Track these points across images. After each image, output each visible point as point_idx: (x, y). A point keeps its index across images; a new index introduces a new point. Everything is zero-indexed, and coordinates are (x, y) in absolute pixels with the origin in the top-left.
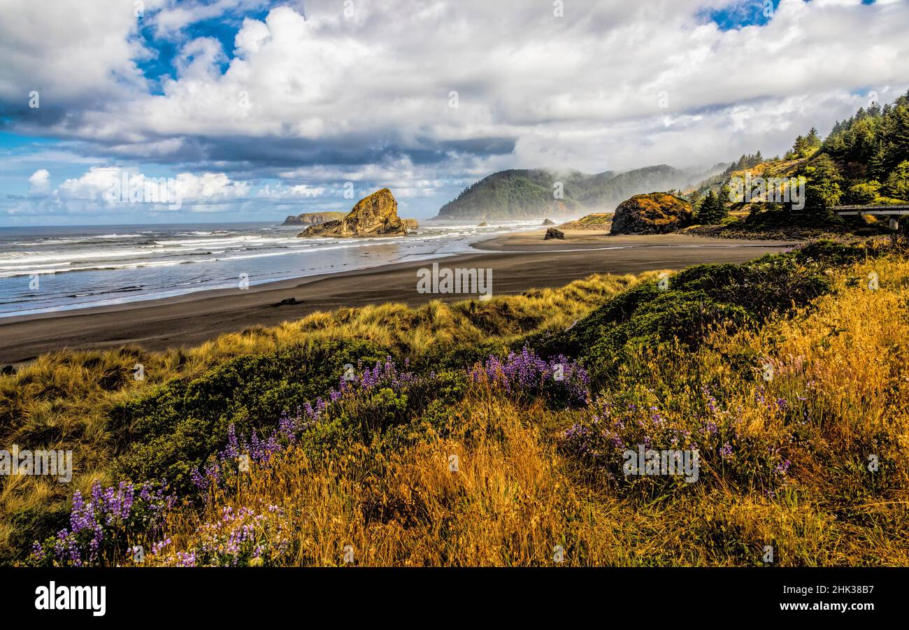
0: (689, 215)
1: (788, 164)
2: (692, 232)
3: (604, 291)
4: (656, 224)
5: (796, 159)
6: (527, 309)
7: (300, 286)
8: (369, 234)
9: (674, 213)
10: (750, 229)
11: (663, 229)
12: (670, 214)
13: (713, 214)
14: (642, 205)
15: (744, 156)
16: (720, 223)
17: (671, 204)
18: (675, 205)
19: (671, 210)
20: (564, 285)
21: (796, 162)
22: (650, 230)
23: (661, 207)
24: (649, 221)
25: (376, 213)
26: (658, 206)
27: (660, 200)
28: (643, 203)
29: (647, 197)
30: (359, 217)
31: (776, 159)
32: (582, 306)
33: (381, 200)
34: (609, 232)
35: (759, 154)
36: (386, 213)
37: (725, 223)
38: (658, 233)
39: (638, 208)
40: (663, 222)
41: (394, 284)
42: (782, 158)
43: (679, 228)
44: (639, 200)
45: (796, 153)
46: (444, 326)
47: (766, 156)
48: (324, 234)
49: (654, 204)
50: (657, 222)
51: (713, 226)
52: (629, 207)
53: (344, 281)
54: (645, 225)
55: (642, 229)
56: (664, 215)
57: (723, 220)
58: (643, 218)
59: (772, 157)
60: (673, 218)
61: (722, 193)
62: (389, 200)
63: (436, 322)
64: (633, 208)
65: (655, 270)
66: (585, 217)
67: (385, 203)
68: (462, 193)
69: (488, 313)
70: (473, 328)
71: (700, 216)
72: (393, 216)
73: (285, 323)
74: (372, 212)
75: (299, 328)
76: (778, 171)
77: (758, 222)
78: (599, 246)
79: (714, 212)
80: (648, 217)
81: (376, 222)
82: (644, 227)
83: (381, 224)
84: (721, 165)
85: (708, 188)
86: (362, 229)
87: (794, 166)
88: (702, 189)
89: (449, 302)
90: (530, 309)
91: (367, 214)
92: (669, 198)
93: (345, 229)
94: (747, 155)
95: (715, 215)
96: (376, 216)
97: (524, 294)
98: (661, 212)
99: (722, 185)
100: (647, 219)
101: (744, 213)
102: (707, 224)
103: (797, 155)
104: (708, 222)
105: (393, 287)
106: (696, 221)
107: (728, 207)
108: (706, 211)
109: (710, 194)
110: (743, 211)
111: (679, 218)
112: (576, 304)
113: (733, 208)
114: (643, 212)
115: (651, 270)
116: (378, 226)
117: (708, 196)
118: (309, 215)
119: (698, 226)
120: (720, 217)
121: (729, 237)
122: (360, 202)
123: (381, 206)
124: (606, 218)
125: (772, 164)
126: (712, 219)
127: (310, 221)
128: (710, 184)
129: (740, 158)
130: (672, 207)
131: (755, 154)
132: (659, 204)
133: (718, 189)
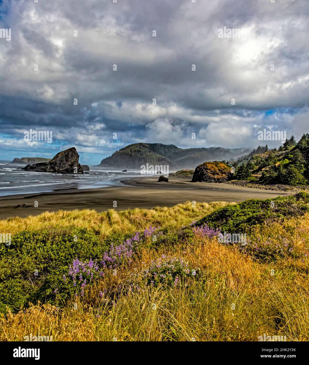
0: (232, 174)
1: (280, 153)
2: (233, 183)
3: (193, 210)
4: (215, 178)
5: (284, 150)
6: (156, 217)
7: (26, 198)
8: (62, 172)
9: (225, 173)
10: (261, 184)
11: (218, 181)
12: (222, 173)
13: (243, 175)
14: (209, 167)
15: (259, 146)
16: (247, 180)
17: (223, 168)
18: (225, 168)
19: (224, 171)
20: (173, 206)
21: (284, 152)
22: (212, 180)
23: (218, 169)
24: (212, 176)
25: (67, 161)
26: (217, 168)
27: (218, 166)
28: (209, 166)
29: (211, 163)
30: (57, 162)
31: (275, 150)
32: (183, 217)
33: (70, 153)
34: (191, 180)
35: (267, 146)
36: (72, 161)
37: (249, 180)
38: (216, 182)
39: (207, 169)
40: (219, 177)
41: (78, 200)
42: (277, 149)
43: (227, 180)
44: (208, 165)
45: (284, 148)
46: (117, 222)
47: (270, 148)
48: (36, 170)
49: (215, 167)
50: (216, 177)
51: (244, 181)
52: (202, 168)
53: (51, 196)
54: (210, 178)
55: (208, 180)
56: (219, 173)
57: (248, 178)
58: (209, 174)
59: (273, 148)
60: (224, 175)
61: (248, 164)
62: (75, 154)
63: (113, 221)
64: (204, 168)
65: (217, 201)
66: (179, 171)
67: (72, 155)
68: (114, 153)
69: (137, 218)
70: (130, 225)
71: (237, 175)
72: (76, 162)
73: (30, 217)
74: (64, 160)
75: (37, 220)
76: (276, 155)
77: (265, 181)
78: (186, 187)
79: (244, 174)
80: (212, 174)
81: (66, 165)
82: (209, 179)
83: (69, 167)
84: (248, 150)
85: (242, 161)
86: (58, 168)
87: (283, 154)
88: (239, 161)
89: (118, 211)
90: (158, 217)
91: (62, 160)
92: (222, 165)
93: (49, 168)
94: (261, 146)
95: (245, 175)
96: (67, 162)
97: (154, 209)
98: (218, 172)
99: (248, 160)
100: (211, 175)
101: (258, 176)
102: (241, 180)
103: (285, 149)
104: (241, 178)
105: (79, 201)
106: (235, 178)
107: (251, 172)
108: (240, 173)
109: (243, 164)
110: (258, 174)
111: (227, 175)
112: (180, 216)
113: (253, 172)
114: (209, 171)
115: (216, 201)
116: (67, 167)
117: (242, 165)
118: (27, 158)
119: (236, 180)
120: (247, 177)
121: (251, 187)
122: (59, 154)
123: (70, 157)
124: (190, 172)
125: (273, 152)
126: (243, 177)
127: (27, 162)
128: (242, 159)
129: (257, 147)
130: (224, 170)
131: (265, 146)
132: (218, 167)
133: (247, 162)
